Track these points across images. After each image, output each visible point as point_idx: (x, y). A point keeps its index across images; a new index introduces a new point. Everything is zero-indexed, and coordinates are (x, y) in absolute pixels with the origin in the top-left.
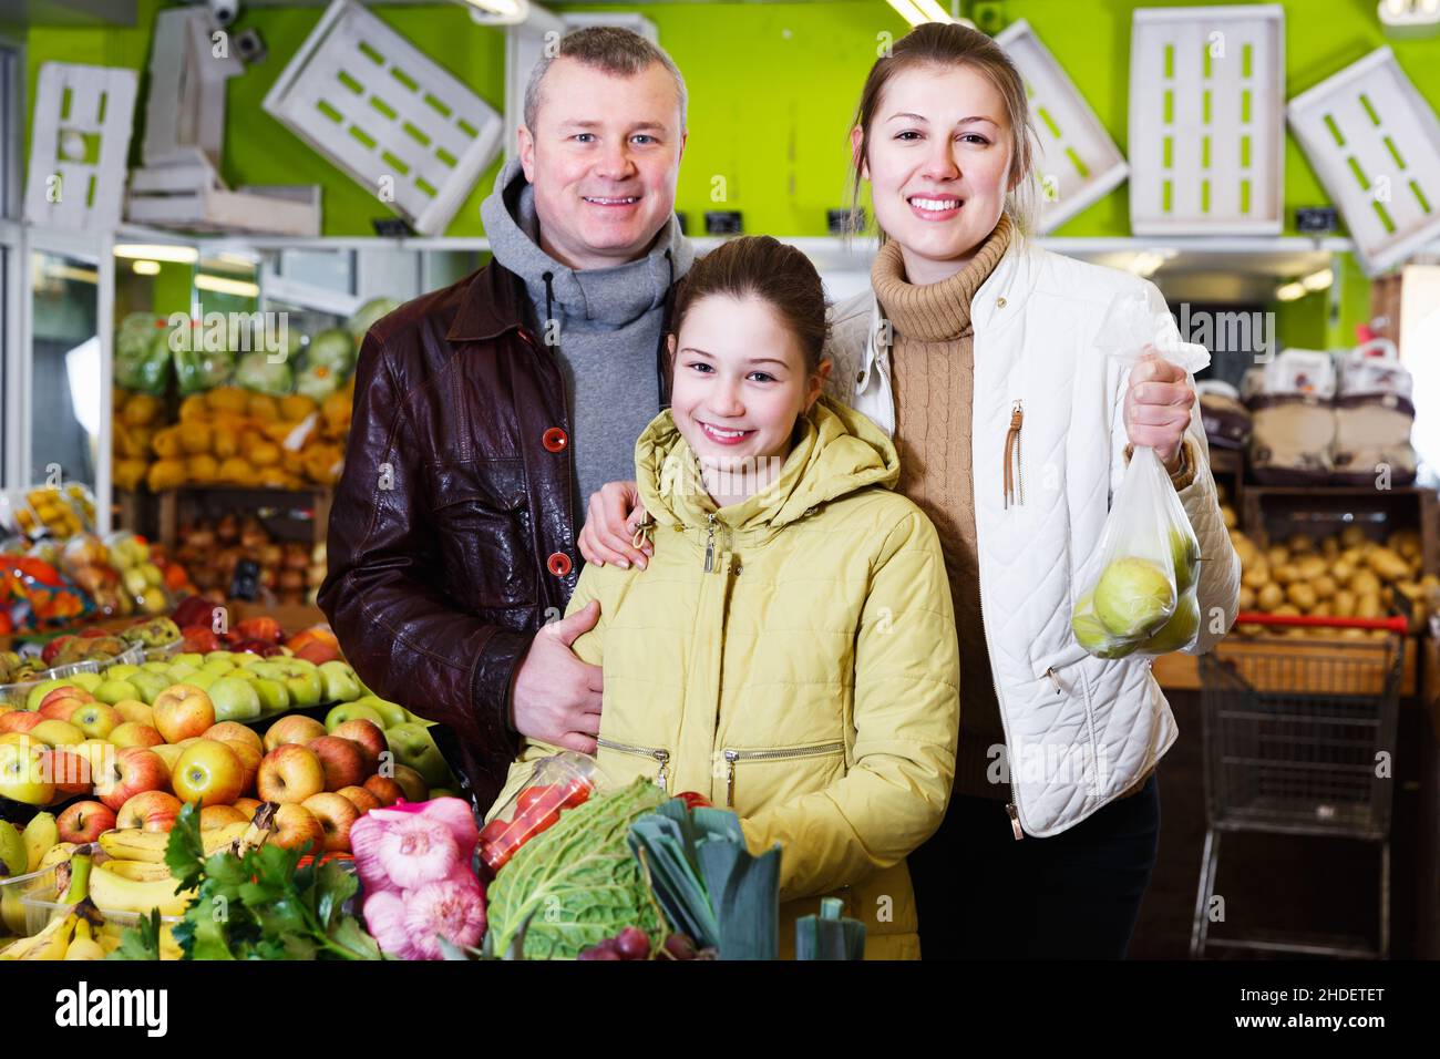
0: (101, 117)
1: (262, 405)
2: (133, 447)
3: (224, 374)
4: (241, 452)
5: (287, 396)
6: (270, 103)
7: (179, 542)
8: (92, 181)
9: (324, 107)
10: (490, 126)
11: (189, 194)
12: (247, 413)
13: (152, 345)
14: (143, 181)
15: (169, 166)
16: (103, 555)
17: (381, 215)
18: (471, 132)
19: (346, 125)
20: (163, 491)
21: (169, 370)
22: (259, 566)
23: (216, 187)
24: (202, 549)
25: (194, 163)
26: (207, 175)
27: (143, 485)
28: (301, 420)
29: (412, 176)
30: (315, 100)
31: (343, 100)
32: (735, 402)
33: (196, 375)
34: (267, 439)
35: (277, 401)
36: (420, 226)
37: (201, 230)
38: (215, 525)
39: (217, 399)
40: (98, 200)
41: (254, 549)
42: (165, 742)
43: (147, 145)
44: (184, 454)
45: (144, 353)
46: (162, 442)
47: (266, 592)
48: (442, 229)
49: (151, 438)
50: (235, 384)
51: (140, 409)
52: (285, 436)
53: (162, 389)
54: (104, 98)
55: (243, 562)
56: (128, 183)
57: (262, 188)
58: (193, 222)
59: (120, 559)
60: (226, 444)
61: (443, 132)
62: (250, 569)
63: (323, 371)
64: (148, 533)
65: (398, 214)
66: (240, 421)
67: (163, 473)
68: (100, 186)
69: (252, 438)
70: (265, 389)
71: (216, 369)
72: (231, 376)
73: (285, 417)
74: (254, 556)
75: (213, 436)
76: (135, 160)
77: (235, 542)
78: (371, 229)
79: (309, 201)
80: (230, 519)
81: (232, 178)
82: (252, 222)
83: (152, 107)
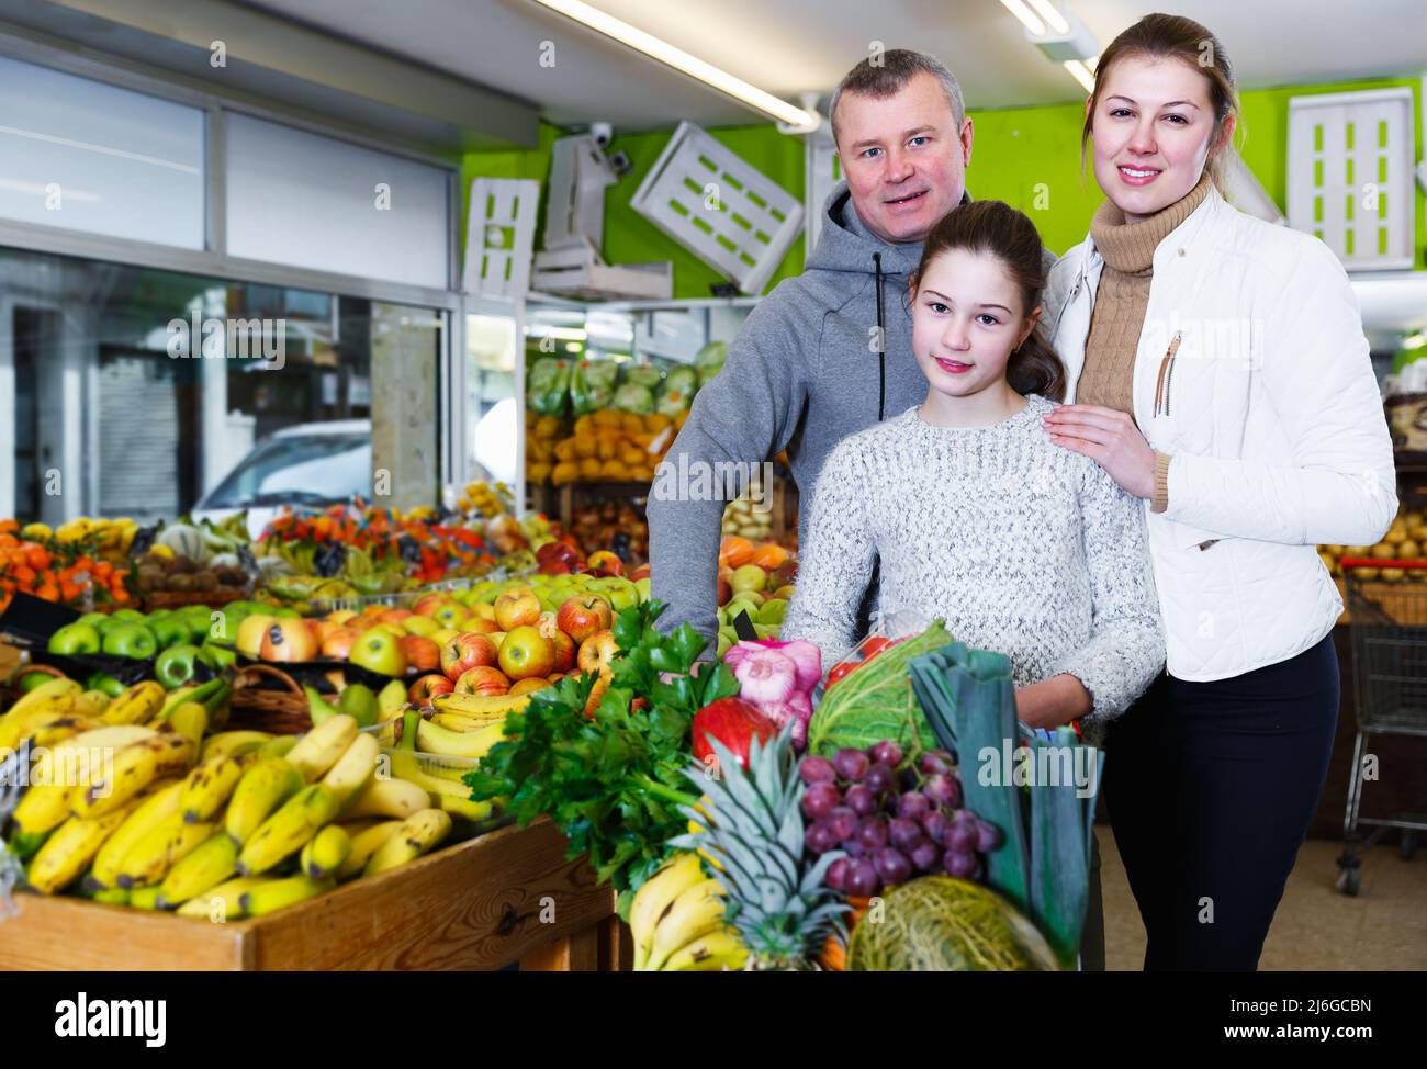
0: (514, 215)
1: (631, 421)
2: (540, 454)
3: (606, 399)
4: (617, 456)
5: (650, 415)
6: (635, 202)
7: (574, 521)
8: (509, 261)
9: (675, 205)
10: (794, 212)
11: (577, 268)
12: (622, 427)
13: (555, 381)
14: (545, 260)
15: (564, 248)
16: (515, 528)
17: (716, 281)
18: (779, 217)
19: (690, 217)
20: (563, 485)
21: (567, 398)
22: (629, 537)
23: (596, 262)
24: (590, 526)
25: (580, 246)
26: (589, 254)
27: (548, 480)
28: (660, 432)
29: (738, 253)
30: (668, 199)
31: (687, 198)
32: (965, 339)
33: (586, 402)
34: (636, 446)
35: (643, 418)
36: (744, 288)
37: (588, 296)
38: (600, 509)
39: (601, 418)
40: (513, 274)
41: (627, 525)
42: (502, 630)
43: (547, 235)
44: (578, 458)
45: (549, 387)
46: (562, 450)
47: (635, 556)
48: (761, 290)
49: (554, 446)
50: (613, 407)
51: (546, 427)
52: (648, 444)
53: (562, 412)
54: (516, 201)
55: (618, 534)
56: (533, 262)
57: (629, 264)
58: (581, 289)
59: (528, 531)
60: (606, 450)
61: (761, 219)
62: (623, 539)
63: (676, 396)
64: (551, 513)
65: (728, 280)
66: (617, 434)
67: (563, 472)
68: (514, 266)
69: (625, 445)
70: (635, 410)
71: (600, 397)
72: (610, 402)
73: (649, 430)
74: (626, 530)
75: (598, 445)
76: (538, 245)
77: (614, 521)
78: (708, 291)
79: (664, 273)
80: (610, 505)
81: (606, 257)
82: (623, 288)
83: (550, 207)
